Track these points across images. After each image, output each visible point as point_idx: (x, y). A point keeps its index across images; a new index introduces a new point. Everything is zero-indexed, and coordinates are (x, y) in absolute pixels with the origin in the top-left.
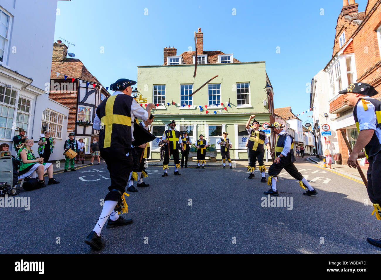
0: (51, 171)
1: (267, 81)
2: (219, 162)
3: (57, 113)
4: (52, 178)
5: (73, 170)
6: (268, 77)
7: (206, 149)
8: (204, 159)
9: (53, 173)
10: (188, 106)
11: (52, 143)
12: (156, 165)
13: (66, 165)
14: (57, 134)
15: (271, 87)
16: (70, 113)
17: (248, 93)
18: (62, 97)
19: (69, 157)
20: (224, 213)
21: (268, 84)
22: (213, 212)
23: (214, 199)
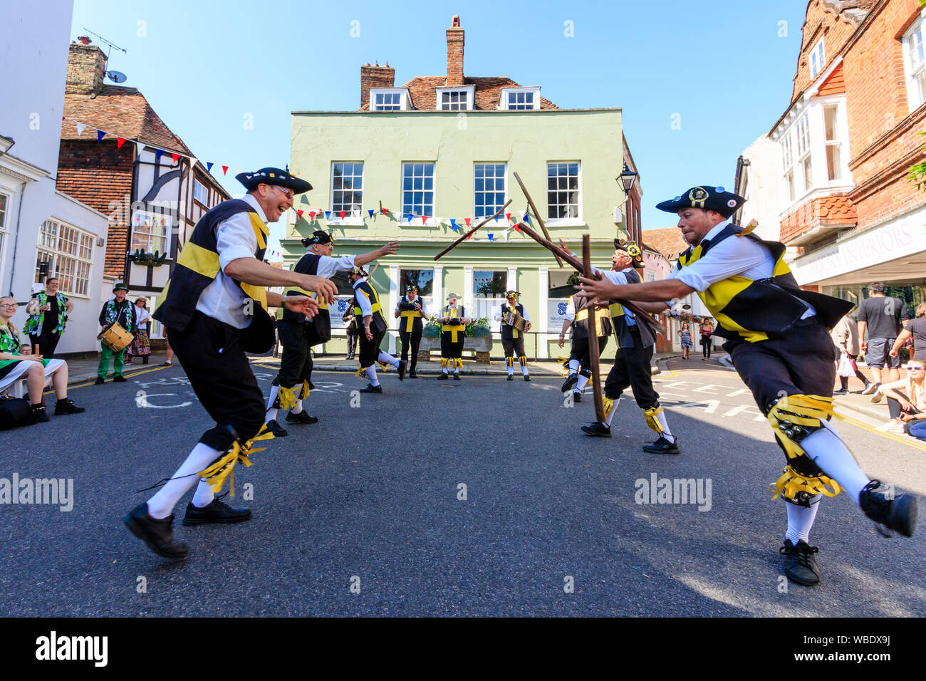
0: (64, 380)
1: (626, 159)
2: (498, 365)
3: (78, 230)
4: (66, 399)
5: (119, 379)
6: (628, 148)
7: (466, 330)
8: (459, 356)
9: (69, 385)
10: (421, 219)
11: (63, 307)
12: (335, 370)
13: (101, 366)
14: (77, 284)
15: (636, 174)
16: (112, 230)
17: (577, 188)
18: (89, 186)
20: (503, 489)
21: (627, 167)
22: (476, 486)
23: (479, 455)
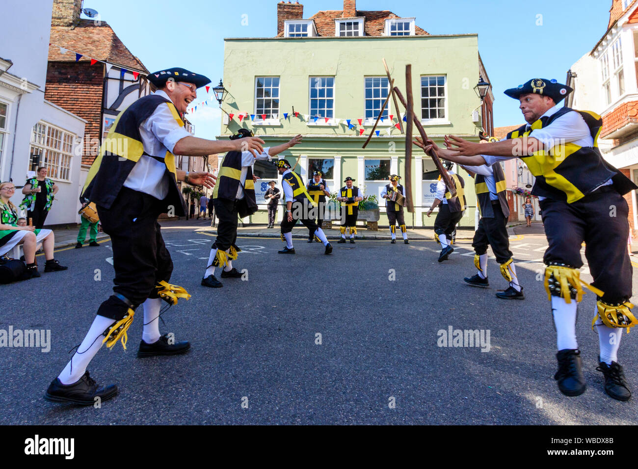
0: (51, 245)
1: (481, 73)
2: (384, 232)
3: (62, 130)
4: (53, 260)
5: (93, 244)
6: (482, 65)
7: (360, 205)
8: (354, 225)
9: (55, 249)
10: (324, 120)
11: (50, 190)
12: (259, 236)
13: (80, 234)
14: (61, 172)
15: (489, 84)
16: (88, 130)
17: (444, 95)
18: (70, 97)
19: (89, 217)
20: (388, 327)
21: (482, 79)
22: (368, 325)
23: (370, 301)
